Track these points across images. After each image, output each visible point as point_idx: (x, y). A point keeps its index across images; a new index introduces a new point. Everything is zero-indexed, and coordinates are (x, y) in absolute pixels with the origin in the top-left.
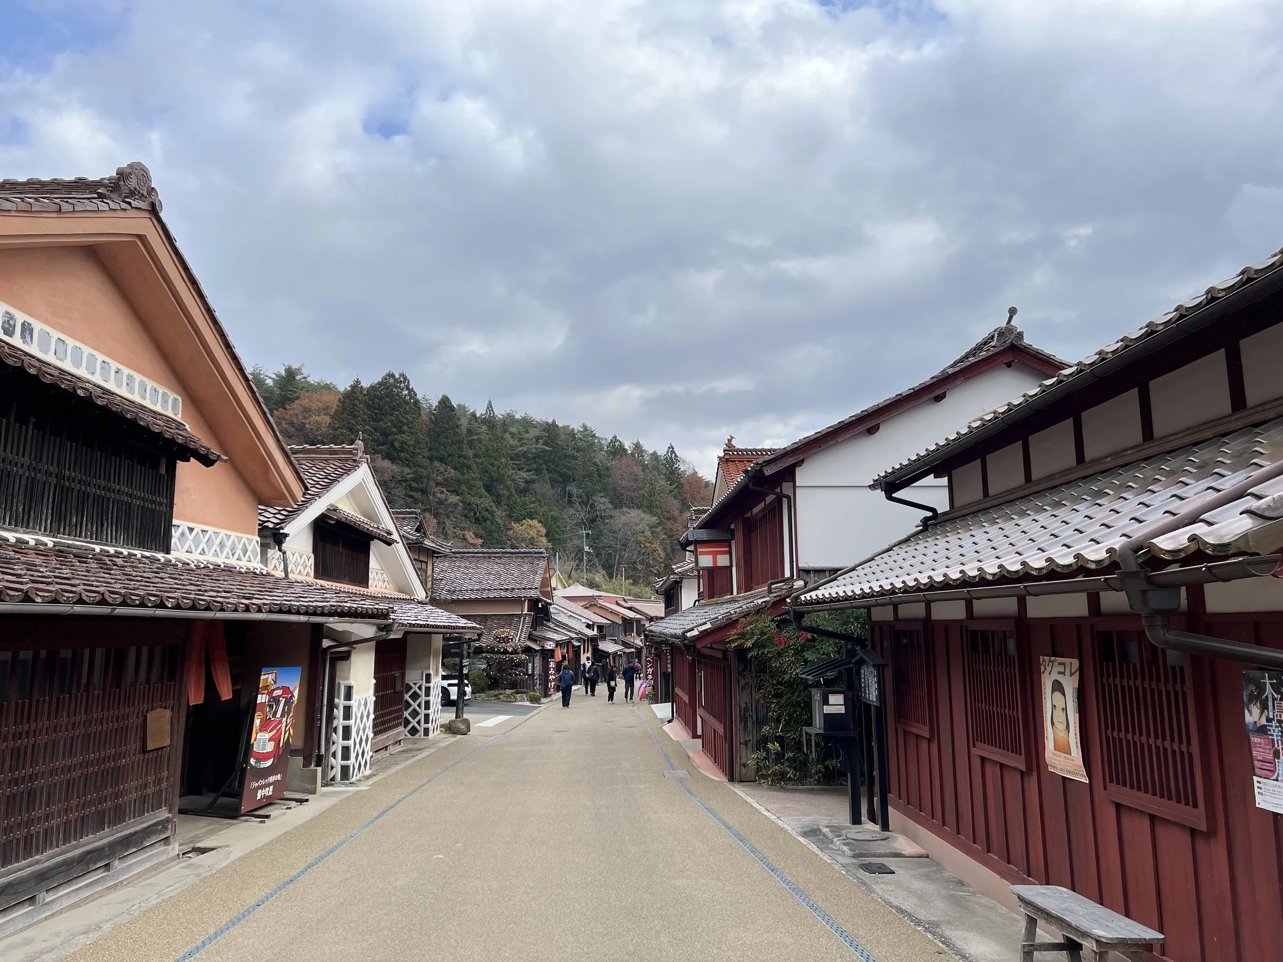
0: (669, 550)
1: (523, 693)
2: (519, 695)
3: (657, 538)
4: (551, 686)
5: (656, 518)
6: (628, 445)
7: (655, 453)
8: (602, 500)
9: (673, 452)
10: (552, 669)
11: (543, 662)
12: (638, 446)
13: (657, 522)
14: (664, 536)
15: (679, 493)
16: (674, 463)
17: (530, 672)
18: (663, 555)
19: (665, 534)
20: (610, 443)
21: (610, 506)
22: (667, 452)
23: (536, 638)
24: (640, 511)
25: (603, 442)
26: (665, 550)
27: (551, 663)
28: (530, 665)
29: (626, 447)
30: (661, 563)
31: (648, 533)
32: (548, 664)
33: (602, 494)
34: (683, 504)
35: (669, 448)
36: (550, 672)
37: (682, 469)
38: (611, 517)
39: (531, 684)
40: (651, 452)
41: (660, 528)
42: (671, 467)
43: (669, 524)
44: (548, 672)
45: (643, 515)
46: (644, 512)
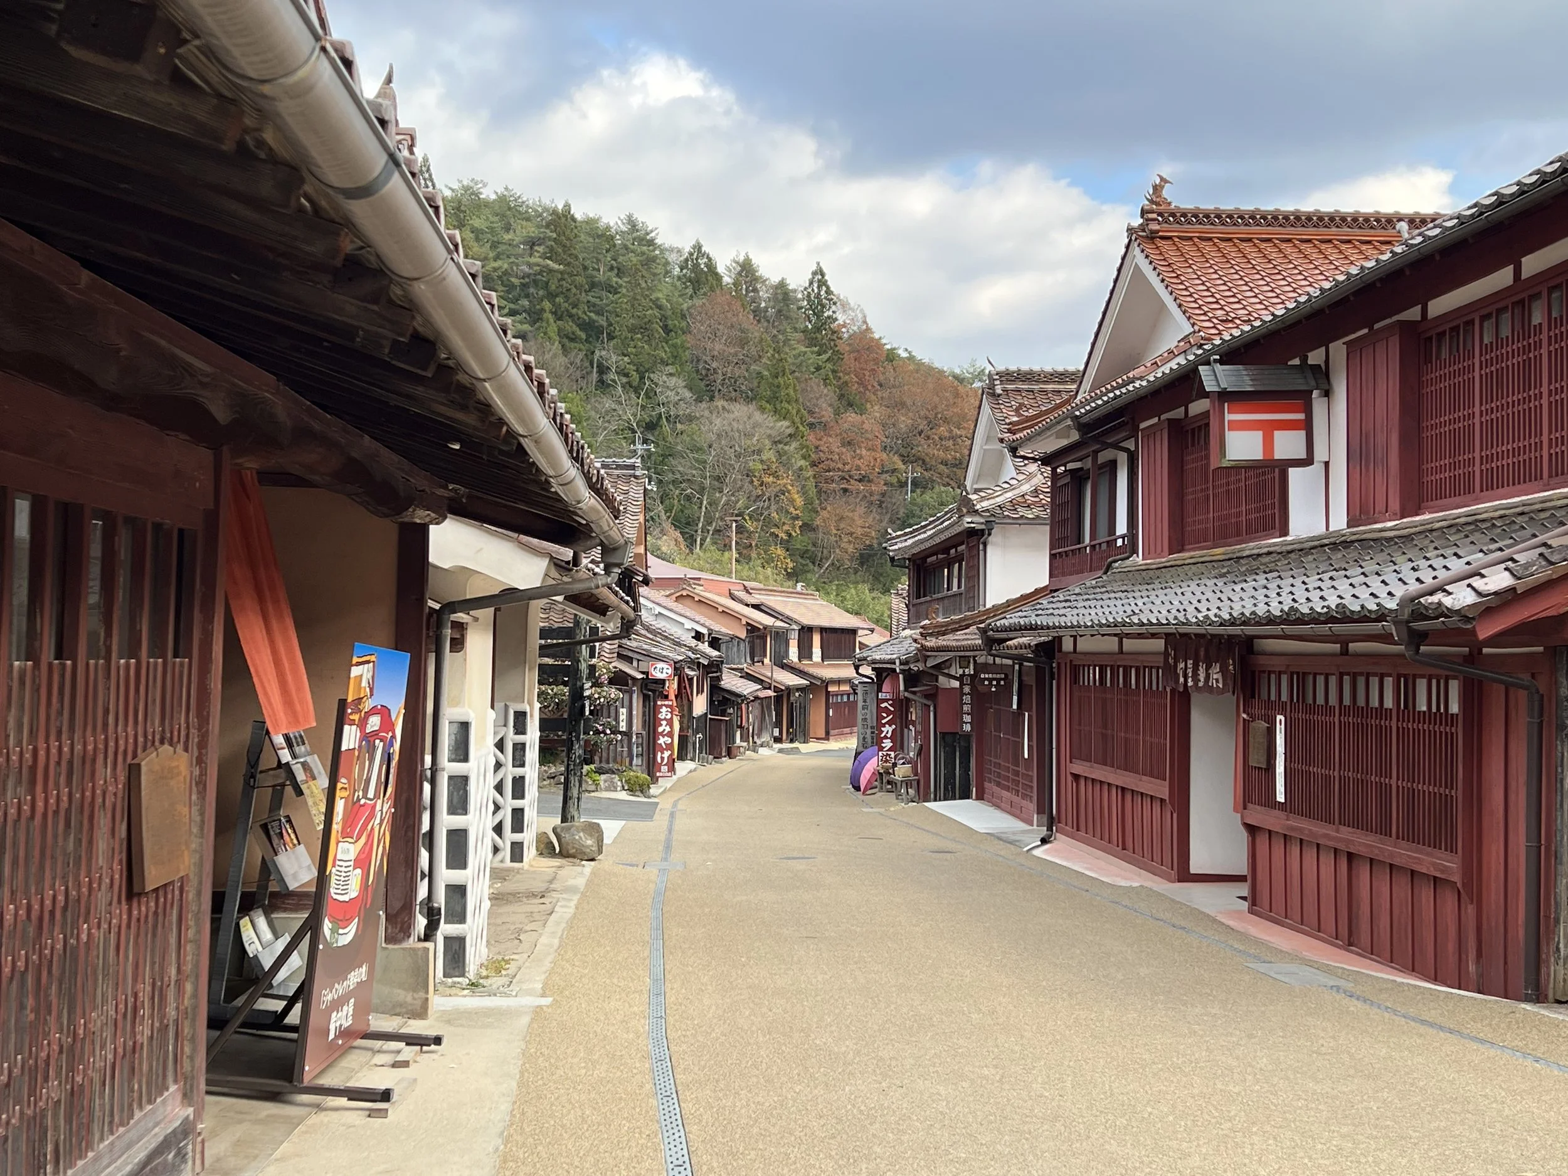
0: (813, 492)
1: (613, 773)
2: (603, 777)
3: (787, 465)
4: (662, 758)
5: (786, 423)
6: (724, 262)
7: (782, 285)
8: (673, 381)
9: (822, 283)
10: (664, 723)
11: (644, 706)
12: (746, 269)
13: (789, 431)
14: (802, 463)
15: (833, 371)
16: (823, 306)
17: (623, 726)
18: (799, 501)
19: (804, 457)
20: (687, 260)
21: (688, 394)
22: (811, 283)
23: (630, 654)
24: (752, 407)
25: (672, 257)
26: (804, 492)
27: (664, 710)
28: (623, 712)
29: (721, 269)
30: (797, 518)
31: (769, 455)
32: (656, 710)
33: (670, 369)
34: (841, 397)
35: (814, 273)
36: (660, 729)
37: (841, 322)
38: (690, 419)
39: (625, 754)
40: (775, 279)
41: (794, 445)
42: (818, 315)
43: (811, 438)
44: (655, 730)
45: (758, 416)
46: (762, 409)
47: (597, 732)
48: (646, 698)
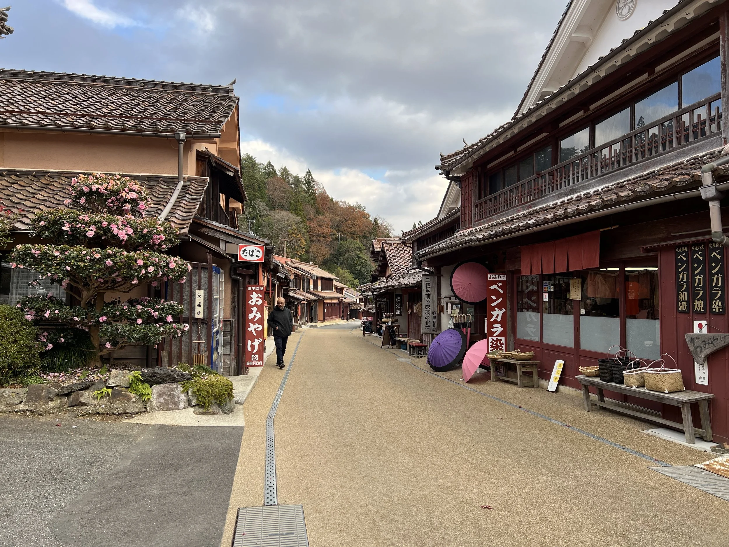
0: (308, 240)
1: (174, 380)
2: (157, 388)
3: (300, 231)
4: (253, 347)
5: (299, 218)
6: (278, 169)
7: (297, 176)
8: (261, 204)
9: (310, 175)
10: (255, 309)
11: (233, 291)
12: (285, 172)
13: (301, 220)
14: (305, 231)
15: (314, 203)
16: (310, 183)
17: (200, 312)
18: (304, 243)
19: (305, 229)
20: (266, 167)
21: (267, 208)
22: (306, 175)
23: (217, 235)
24: (288, 212)
25: (260, 167)
26: (306, 240)
27: (254, 295)
28: (200, 295)
29: (277, 171)
30: (304, 248)
31: (294, 227)
32: (245, 297)
33: (261, 200)
34: (317, 212)
35: (307, 172)
36: (251, 316)
37: (316, 188)
38: (267, 215)
40: (295, 175)
41: (302, 225)
42: (309, 186)
43: (308, 223)
44: (245, 316)
45: (290, 215)
46: (291, 213)
47: (149, 320)
48: (235, 283)
